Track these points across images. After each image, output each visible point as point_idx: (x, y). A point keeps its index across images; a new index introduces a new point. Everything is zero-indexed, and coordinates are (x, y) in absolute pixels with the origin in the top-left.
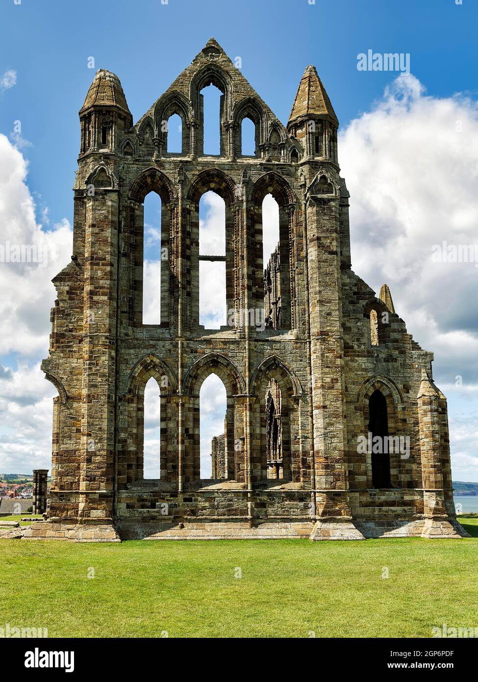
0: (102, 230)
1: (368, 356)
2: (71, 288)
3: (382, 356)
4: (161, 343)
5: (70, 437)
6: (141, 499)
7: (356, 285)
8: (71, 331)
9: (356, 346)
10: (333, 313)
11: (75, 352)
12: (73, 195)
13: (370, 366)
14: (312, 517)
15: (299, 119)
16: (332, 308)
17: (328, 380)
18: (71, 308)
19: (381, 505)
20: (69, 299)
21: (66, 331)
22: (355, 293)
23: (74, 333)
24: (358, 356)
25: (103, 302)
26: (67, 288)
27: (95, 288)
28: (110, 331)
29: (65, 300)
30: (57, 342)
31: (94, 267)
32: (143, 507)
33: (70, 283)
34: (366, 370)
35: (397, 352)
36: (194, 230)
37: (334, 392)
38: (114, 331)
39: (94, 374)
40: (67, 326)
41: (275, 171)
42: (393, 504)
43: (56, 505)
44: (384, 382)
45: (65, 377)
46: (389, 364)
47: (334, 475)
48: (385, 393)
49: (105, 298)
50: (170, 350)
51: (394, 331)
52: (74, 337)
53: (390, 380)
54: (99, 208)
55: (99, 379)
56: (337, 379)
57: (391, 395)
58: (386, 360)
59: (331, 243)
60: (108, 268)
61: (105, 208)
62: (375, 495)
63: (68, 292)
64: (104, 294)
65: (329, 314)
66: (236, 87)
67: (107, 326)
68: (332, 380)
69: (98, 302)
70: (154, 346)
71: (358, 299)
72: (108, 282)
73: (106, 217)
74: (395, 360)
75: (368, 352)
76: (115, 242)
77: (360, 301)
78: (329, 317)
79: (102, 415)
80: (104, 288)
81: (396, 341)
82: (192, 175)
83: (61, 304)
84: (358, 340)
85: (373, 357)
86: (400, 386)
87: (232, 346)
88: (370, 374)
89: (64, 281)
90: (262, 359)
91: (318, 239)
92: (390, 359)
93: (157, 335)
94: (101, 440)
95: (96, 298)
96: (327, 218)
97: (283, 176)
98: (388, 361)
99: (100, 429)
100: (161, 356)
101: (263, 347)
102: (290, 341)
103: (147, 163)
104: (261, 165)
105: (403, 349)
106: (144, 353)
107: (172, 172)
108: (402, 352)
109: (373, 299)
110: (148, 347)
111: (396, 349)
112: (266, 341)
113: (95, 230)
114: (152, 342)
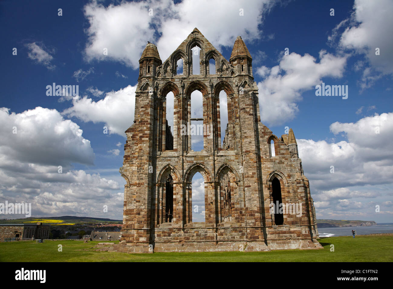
0: (147, 109)
1: (270, 162)
2: (133, 135)
3: (277, 161)
4: (173, 159)
5: (131, 203)
6: (163, 232)
7: (263, 129)
8: (132, 154)
9: (264, 157)
10: (252, 142)
11: (134, 164)
12: (135, 94)
13: (271, 166)
14: (245, 239)
15: (234, 58)
16: (252, 139)
17: (251, 173)
18: (133, 144)
19: (279, 233)
20: (133, 140)
21: (130, 154)
22: (263, 133)
23: (134, 155)
25: (146, 141)
26: (131, 135)
27: (143, 134)
28: (149, 154)
29: (130, 141)
30: (126, 159)
31: (143, 125)
32: (164, 236)
33: (133, 133)
34: (269, 168)
35: (284, 159)
36: (189, 107)
37: (254, 179)
38: (151, 154)
39: (142, 173)
40: (131, 152)
41: (224, 79)
42: (285, 233)
43: (125, 235)
44: (278, 173)
45: (130, 175)
46: (281, 165)
47: (255, 219)
48: (279, 178)
49: (147, 139)
50: (177, 162)
51: (282, 149)
52: (134, 157)
53: (281, 172)
54: (146, 99)
55: (144, 176)
56: (255, 173)
57: (282, 180)
58: (279, 163)
59: (250, 110)
60: (149, 126)
61: (148, 99)
62: (276, 228)
63: (132, 137)
64: (147, 137)
65: (250, 143)
66: (206, 46)
67: (148, 152)
68: (253, 173)
69: (144, 141)
70: (170, 160)
71: (264, 135)
72: (149, 132)
73: (148, 103)
74: (283, 163)
75: (270, 160)
76: (152, 114)
77: (265, 136)
78: (250, 144)
79: (145, 192)
80: (147, 134)
81: (283, 154)
82: (187, 84)
83: (129, 142)
84: (265, 154)
85: (272, 162)
86: (286, 175)
87: (206, 159)
88: (272, 170)
89: (130, 132)
90: (220, 164)
91: (244, 109)
92: (281, 162)
93: (171, 155)
94: (144, 204)
95: (143, 139)
96: (248, 99)
97: (228, 82)
98: (280, 164)
99: (144, 199)
100: (173, 164)
101: (220, 159)
102: (233, 155)
103: (168, 80)
104: (218, 78)
105: (287, 158)
106: (165, 163)
107: (178, 82)
108: (286, 159)
109: (271, 135)
110: (167, 160)
111: (284, 158)
112: (222, 156)
113: (144, 109)
114: (169, 158)
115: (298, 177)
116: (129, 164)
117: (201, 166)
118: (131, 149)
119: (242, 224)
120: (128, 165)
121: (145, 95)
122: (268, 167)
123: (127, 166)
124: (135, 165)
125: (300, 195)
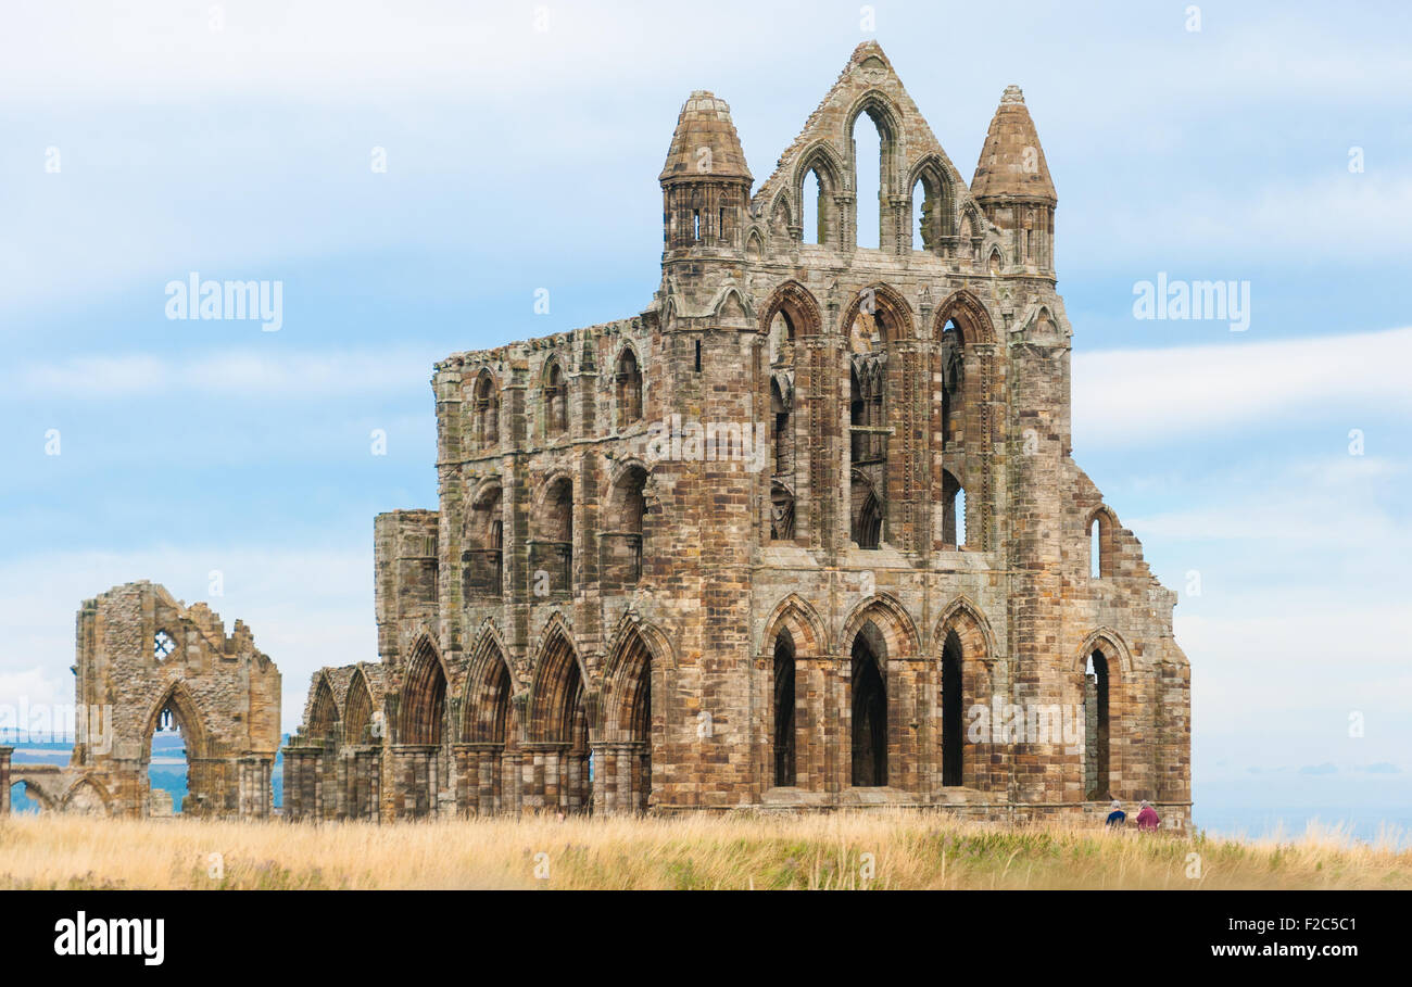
0: (736, 396)
1: (1090, 598)
2: (680, 485)
3: (1109, 597)
4: (805, 575)
7: (1077, 483)
8: (679, 554)
9: (1073, 582)
11: (687, 588)
13: (1093, 613)
15: (1004, 196)
16: (1051, 525)
20: (675, 502)
21: (673, 554)
22: (1075, 496)
23: (684, 558)
24: (1076, 597)
25: (738, 515)
26: (672, 485)
27: (729, 491)
28: (749, 560)
29: (671, 505)
30: (661, 571)
33: (675, 476)
34: (1085, 619)
35: (1129, 592)
37: (1048, 656)
39: (730, 628)
40: (674, 546)
41: (968, 285)
44: (1109, 638)
45: (673, 628)
46: (1118, 610)
47: (1046, 781)
48: (1109, 653)
49: (743, 508)
50: (818, 587)
52: (685, 565)
53: (1117, 635)
54: (730, 359)
55: (735, 637)
56: (1052, 638)
57: (1115, 659)
58: (1114, 605)
59: (1052, 421)
61: (739, 359)
62: (1090, 811)
63: (674, 491)
64: (741, 502)
65: (1046, 536)
66: (911, 134)
68: (1047, 638)
69: (731, 515)
71: (1079, 506)
72: (748, 482)
73: (741, 374)
74: (1125, 604)
75: (1090, 591)
77: (1082, 509)
78: (1045, 541)
79: (741, 692)
80: (741, 491)
81: (1128, 574)
84: (1077, 571)
85: (1096, 598)
86: (1131, 645)
87: (904, 580)
88: (1091, 627)
89: (668, 471)
90: (945, 600)
91: (1034, 414)
92: (1119, 602)
93: (798, 562)
94: (740, 729)
95: (729, 508)
96: (1047, 379)
97: (979, 297)
98: (1116, 606)
99: (740, 713)
100: (806, 594)
101: (945, 582)
102: (983, 572)
103: (783, 271)
104: (948, 276)
105: (1137, 587)
106: (783, 590)
107: (818, 285)
108: (1136, 592)
109: (1100, 506)
110: (787, 581)
111: (1129, 586)
112: (951, 572)
113: (727, 396)
114: (792, 573)
115: (1168, 655)
116: (669, 588)
117: (888, 602)
118: (672, 534)
119: (1000, 795)
120: (668, 593)
121: (728, 340)
122: (1083, 614)
123: (666, 598)
124: (689, 594)
125: (1171, 712)
